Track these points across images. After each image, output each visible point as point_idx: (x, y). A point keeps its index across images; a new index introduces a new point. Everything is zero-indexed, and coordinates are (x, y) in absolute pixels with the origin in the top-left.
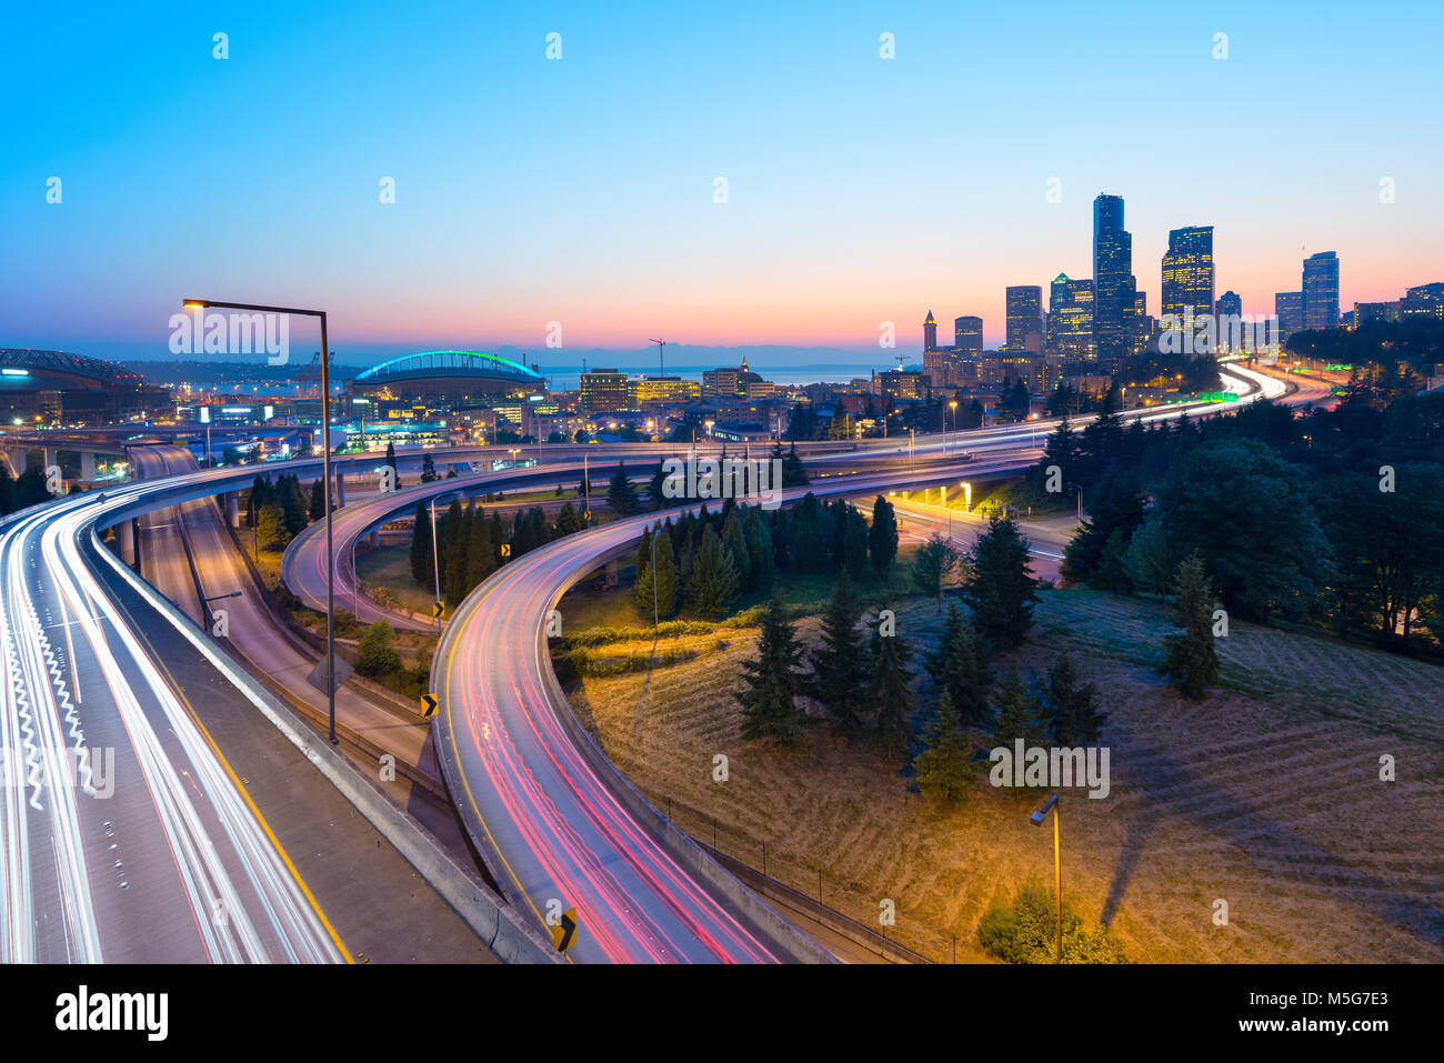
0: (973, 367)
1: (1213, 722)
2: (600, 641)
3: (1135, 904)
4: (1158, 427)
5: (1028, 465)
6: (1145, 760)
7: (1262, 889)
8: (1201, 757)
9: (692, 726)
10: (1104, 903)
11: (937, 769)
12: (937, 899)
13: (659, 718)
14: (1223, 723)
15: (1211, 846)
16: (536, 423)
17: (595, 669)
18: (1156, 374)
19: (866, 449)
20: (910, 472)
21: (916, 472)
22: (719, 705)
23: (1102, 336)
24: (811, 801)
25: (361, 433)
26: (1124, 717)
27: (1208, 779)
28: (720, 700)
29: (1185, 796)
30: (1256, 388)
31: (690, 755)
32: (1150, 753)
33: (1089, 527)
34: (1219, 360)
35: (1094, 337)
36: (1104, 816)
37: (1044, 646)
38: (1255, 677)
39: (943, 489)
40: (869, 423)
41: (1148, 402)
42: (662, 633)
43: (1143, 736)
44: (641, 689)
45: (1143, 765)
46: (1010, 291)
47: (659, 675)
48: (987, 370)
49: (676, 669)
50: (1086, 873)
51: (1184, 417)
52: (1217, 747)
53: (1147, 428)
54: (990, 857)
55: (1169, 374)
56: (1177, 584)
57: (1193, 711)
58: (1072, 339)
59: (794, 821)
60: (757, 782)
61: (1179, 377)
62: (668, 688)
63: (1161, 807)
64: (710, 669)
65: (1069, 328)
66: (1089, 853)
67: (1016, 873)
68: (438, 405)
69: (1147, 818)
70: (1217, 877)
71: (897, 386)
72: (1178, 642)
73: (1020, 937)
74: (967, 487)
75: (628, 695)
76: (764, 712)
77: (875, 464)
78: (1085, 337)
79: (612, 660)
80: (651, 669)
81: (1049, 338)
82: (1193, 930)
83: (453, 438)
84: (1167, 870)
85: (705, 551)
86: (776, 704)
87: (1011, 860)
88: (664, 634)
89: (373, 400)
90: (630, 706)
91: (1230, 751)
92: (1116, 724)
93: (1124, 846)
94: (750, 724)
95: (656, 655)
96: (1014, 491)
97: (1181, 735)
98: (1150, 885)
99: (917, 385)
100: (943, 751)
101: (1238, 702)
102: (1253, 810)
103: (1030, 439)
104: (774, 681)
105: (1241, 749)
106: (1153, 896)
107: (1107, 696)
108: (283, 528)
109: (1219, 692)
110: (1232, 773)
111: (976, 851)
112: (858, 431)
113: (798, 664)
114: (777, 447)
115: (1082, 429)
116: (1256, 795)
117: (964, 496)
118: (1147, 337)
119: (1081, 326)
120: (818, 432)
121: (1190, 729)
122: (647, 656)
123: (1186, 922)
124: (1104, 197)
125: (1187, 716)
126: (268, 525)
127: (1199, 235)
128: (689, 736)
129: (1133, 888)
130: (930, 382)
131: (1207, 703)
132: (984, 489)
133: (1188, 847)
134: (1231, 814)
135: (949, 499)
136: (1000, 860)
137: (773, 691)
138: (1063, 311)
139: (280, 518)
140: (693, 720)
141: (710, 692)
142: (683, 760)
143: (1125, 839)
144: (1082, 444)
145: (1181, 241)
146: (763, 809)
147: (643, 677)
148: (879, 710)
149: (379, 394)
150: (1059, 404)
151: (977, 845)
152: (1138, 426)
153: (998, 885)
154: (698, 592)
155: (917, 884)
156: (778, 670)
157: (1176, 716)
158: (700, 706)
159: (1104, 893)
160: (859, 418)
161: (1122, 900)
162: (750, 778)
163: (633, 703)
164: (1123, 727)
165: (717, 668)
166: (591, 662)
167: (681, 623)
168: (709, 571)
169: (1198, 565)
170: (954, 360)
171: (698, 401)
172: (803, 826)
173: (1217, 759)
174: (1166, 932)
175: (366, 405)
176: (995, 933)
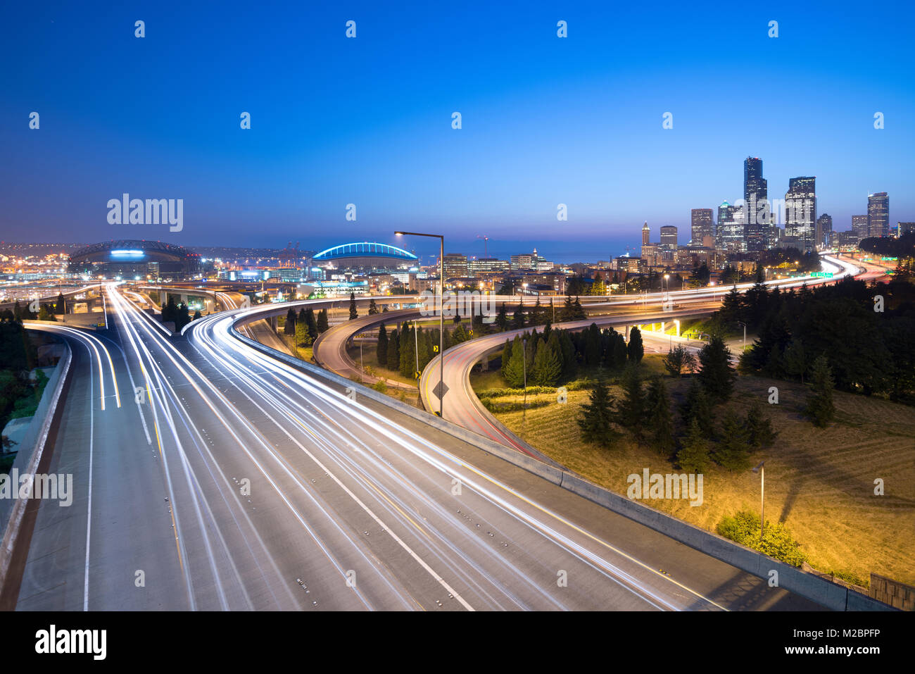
0: (672, 255)
1: (832, 438)
2: (495, 395)
3: (795, 518)
4: (788, 291)
5: (713, 311)
6: (797, 455)
7: (858, 510)
8: (826, 454)
9: (553, 437)
10: (779, 517)
11: (690, 457)
12: (693, 516)
13: (534, 433)
14: (837, 438)
15: (832, 492)
16: (417, 283)
17: (495, 408)
18: (783, 261)
19: (614, 301)
20: (644, 314)
21: (648, 314)
22: (566, 428)
23: (750, 238)
24: (622, 473)
25: (322, 287)
26: (785, 436)
27: (830, 463)
28: (565, 425)
29: (818, 471)
30: (843, 270)
31: (553, 450)
32: (799, 452)
33: (758, 343)
34: (820, 254)
35: (745, 239)
36: (778, 481)
37: (740, 402)
38: (853, 417)
39: (663, 323)
40: (615, 286)
41: (779, 277)
42: (529, 392)
43: (796, 445)
44: (522, 419)
45: (796, 457)
46: (694, 211)
47: (529, 412)
48: (681, 257)
49: (538, 410)
50: (769, 505)
51: (805, 286)
52: (835, 449)
53: (782, 291)
54: (720, 498)
55: (791, 261)
56: (814, 370)
57: (822, 433)
58: (731, 240)
59: (614, 481)
60: (592, 463)
61: (797, 263)
62: (536, 419)
63: (807, 476)
64: (558, 410)
65: (729, 233)
66: (771, 496)
67: (734, 505)
68: (358, 272)
69: (799, 481)
70: (835, 505)
71: (626, 265)
72: (814, 399)
73: (739, 530)
74: (677, 322)
75: (515, 422)
76: (594, 430)
77: (620, 309)
78: (739, 239)
79: (503, 404)
80: (525, 409)
81: (717, 238)
82: (824, 528)
83: (371, 291)
84: (811, 503)
85: (542, 352)
86: (601, 426)
87: (731, 500)
88: (530, 393)
89: (323, 269)
90: (517, 427)
91: (841, 451)
92: (781, 439)
93: (788, 493)
94: (586, 436)
95: (527, 403)
96: (706, 325)
97: (815, 444)
98: (803, 509)
99: (638, 265)
100: (694, 448)
101: (844, 429)
102: (853, 477)
103: (713, 297)
104: (600, 414)
105: (846, 450)
106: (804, 514)
107: (776, 426)
108: (308, 335)
109: (834, 424)
110: (842, 461)
111: (712, 496)
112: (608, 290)
113: (611, 407)
114: (569, 298)
115: (745, 291)
116: (854, 470)
117: (675, 328)
118: (776, 240)
119: (737, 232)
120: (585, 291)
121: (820, 441)
122: (523, 403)
123: (821, 524)
124: (750, 159)
125: (818, 435)
126: (301, 333)
127: (807, 181)
128: (552, 441)
129: (793, 511)
130: (647, 263)
131: (827, 429)
132: (687, 324)
133: (821, 493)
134: (843, 478)
135: (666, 329)
136: (725, 499)
137: (599, 420)
138: (726, 223)
139: (307, 330)
140: (552, 434)
141: (560, 421)
142: (551, 453)
143: (788, 490)
144: (744, 299)
145: (796, 185)
146: (597, 475)
147: (522, 413)
148: (657, 429)
149: (326, 266)
150: (727, 276)
151: (712, 493)
152: (777, 290)
153: (725, 511)
154: (538, 374)
155: (683, 509)
156: (602, 409)
157: (813, 435)
158: (555, 428)
159: (779, 513)
160: (608, 283)
161: (788, 516)
162: (588, 462)
163: (519, 425)
164: (785, 440)
165: (561, 409)
166: (493, 405)
167: (538, 387)
168: (544, 363)
169: (825, 360)
170: (660, 251)
171: (508, 272)
172: (618, 484)
173: (834, 454)
174: (811, 529)
175: (319, 272)
176: (726, 529)
